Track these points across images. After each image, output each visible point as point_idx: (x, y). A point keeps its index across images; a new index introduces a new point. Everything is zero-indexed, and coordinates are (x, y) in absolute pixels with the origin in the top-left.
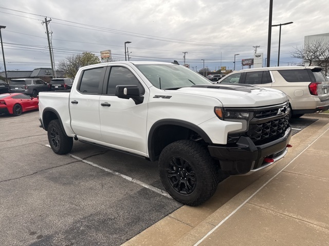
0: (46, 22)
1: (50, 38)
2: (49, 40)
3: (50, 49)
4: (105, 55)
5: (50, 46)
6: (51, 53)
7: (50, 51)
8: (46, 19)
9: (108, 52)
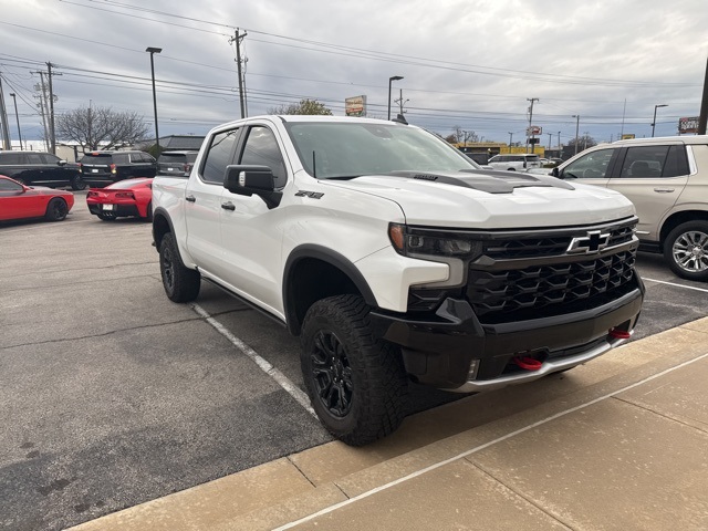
0: (238, 38)
1: (243, 70)
2: (240, 74)
3: (241, 92)
4: (353, 106)
5: (241, 88)
6: (242, 101)
7: (242, 97)
8: (237, 32)
9: (361, 99)
